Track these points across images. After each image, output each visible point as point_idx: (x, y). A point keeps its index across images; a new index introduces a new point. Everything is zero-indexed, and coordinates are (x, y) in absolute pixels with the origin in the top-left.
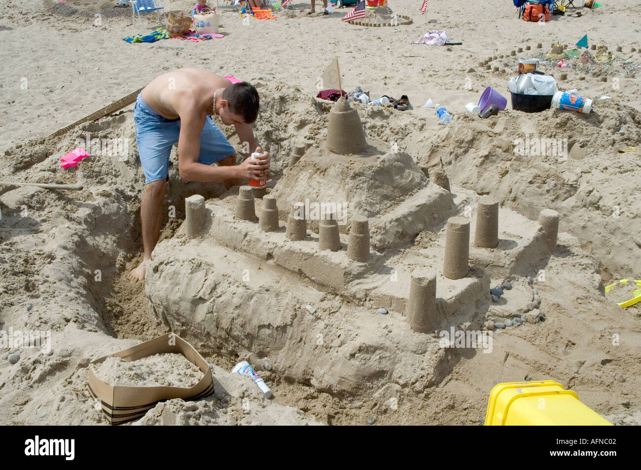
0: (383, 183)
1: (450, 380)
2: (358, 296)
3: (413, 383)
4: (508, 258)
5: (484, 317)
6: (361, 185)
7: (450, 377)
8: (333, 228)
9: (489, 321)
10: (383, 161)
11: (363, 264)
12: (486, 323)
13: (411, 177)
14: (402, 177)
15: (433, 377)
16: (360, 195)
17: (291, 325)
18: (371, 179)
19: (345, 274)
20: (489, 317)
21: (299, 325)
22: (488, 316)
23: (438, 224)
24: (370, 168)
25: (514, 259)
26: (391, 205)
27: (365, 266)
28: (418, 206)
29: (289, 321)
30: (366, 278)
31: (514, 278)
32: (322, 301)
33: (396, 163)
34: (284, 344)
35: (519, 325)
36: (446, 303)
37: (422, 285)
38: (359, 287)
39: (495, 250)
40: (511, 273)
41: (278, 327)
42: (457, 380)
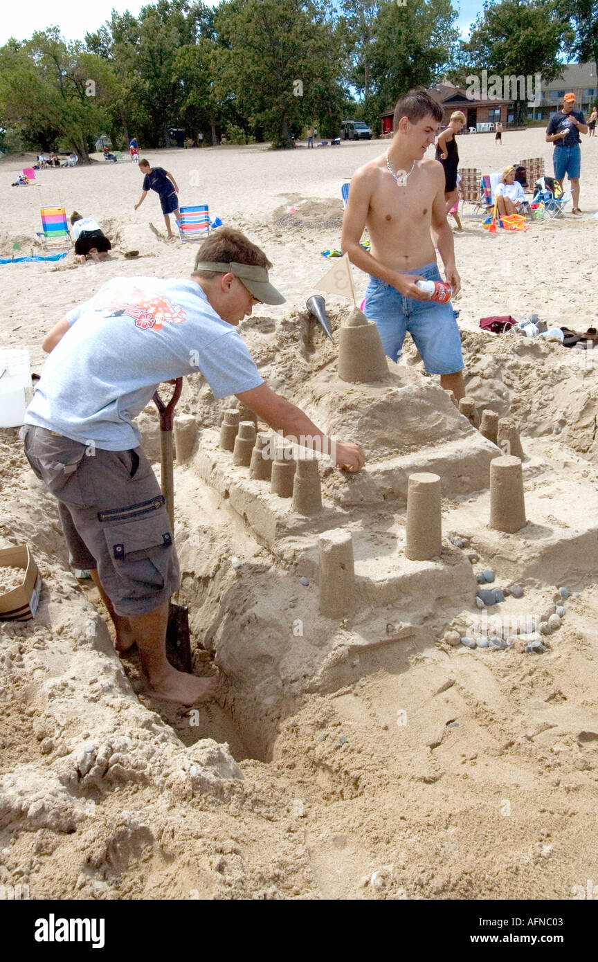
0: (385, 422)
1: (347, 693)
2: (286, 556)
3: (293, 681)
4: (528, 550)
5: (446, 624)
6: (350, 421)
7: (349, 689)
8: (284, 467)
9: (454, 632)
10: (395, 395)
11: (304, 517)
12: (447, 634)
13: (439, 422)
14: (422, 420)
15: (317, 680)
16: (345, 433)
17: (213, 577)
18: (367, 415)
19: (278, 525)
20: (456, 626)
21: (220, 580)
22: (454, 624)
23: (468, 492)
24: (369, 401)
25: (537, 555)
26: (390, 454)
27: (306, 520)
28: (430, 461)
29: (211, 574)
30: (304, 536)
31: (532, 583)
32: (256, 556)
33: (418, 400)
34: (203, 601)
35: (497, 650)
36: (373, 585)
37: (326, 550)
38: (289, 545)
39: (511, 536)
40: (526, 574)
41: (200, 578)
42: (356, 695)
